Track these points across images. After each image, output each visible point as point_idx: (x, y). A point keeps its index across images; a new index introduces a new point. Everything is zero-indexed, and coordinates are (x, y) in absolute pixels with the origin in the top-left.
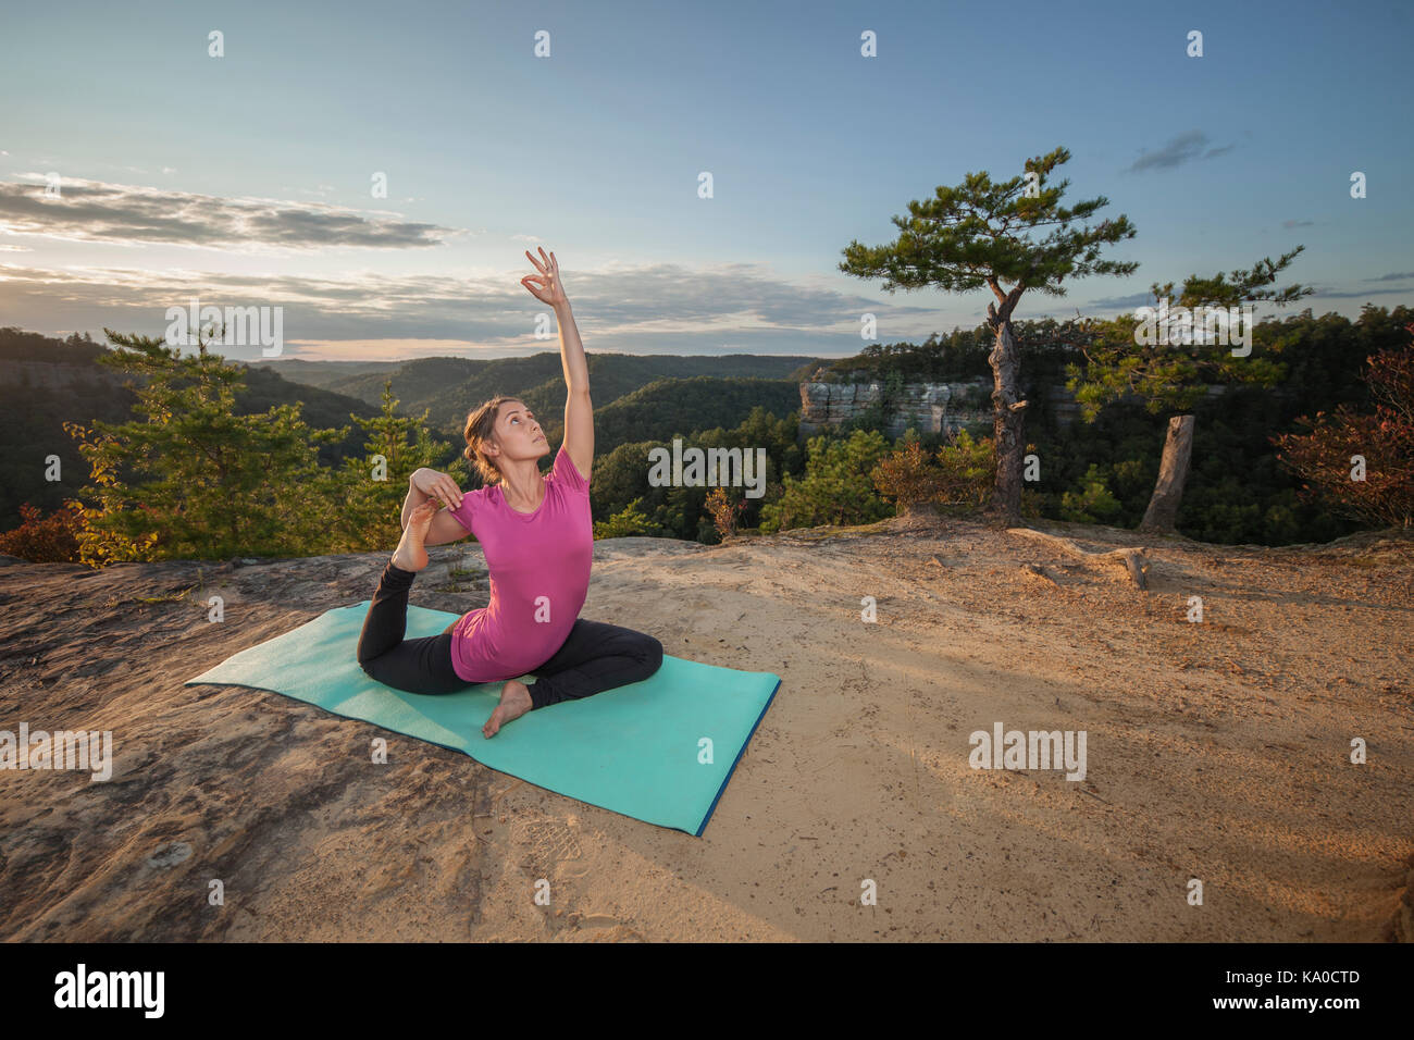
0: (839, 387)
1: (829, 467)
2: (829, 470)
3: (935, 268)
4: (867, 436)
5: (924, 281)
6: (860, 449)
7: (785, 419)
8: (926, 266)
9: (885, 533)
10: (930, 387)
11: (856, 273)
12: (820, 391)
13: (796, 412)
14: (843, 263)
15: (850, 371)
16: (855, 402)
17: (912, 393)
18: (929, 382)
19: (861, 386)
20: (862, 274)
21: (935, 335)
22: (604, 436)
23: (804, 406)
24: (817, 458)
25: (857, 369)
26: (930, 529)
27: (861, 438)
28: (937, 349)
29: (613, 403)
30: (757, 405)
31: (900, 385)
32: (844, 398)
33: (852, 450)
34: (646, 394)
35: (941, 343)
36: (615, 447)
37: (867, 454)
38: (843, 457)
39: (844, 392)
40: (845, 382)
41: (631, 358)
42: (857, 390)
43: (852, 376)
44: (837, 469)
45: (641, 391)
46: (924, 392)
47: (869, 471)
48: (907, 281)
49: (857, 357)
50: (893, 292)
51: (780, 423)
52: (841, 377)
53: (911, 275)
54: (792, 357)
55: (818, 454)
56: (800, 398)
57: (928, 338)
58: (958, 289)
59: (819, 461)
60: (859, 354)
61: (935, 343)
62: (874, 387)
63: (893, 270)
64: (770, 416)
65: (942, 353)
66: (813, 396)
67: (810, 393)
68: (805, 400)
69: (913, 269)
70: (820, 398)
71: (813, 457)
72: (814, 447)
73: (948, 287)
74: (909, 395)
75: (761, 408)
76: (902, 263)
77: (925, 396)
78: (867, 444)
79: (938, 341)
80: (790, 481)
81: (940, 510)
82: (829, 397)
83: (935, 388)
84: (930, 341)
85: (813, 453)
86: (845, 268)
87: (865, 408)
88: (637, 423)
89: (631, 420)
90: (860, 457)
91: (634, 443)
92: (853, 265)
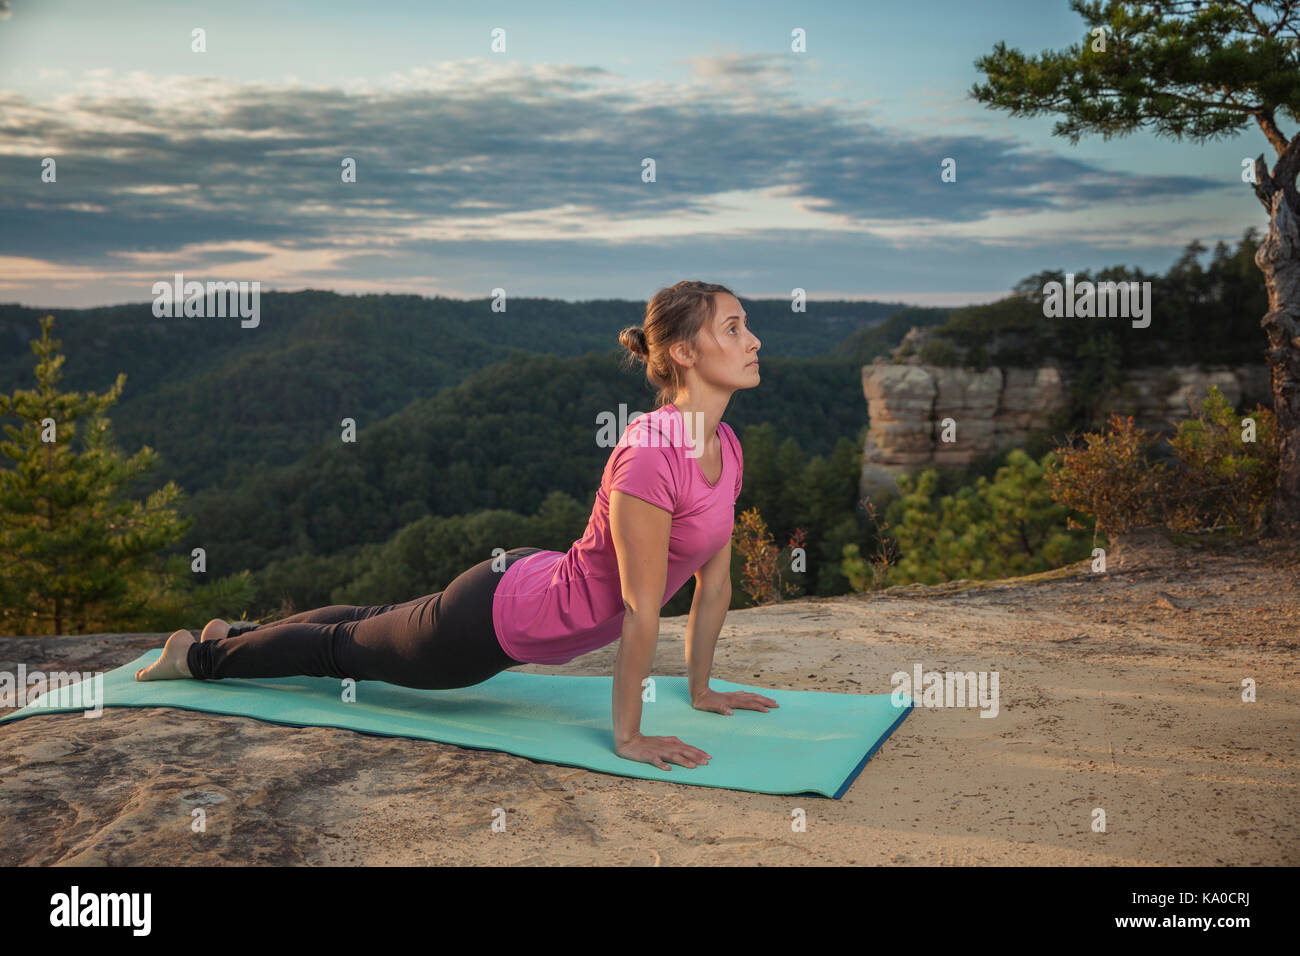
0: (960, 374)
1: (949, 534)
2: (947, 542)
3: (1152, 94)
4: (1032, 464)
5: (1131, 118)
6: (1018, 493)
7: (826, 453)
8: (1137, 91)
9: (1073, 578)
10: (1190, 377)
11: (1005, 103)
12: (913, 385)
13: (854, 439)
14: (981, 86)
15: (988, 337)
16: (1001, 412)
17: (1144, 390)
18: (1186, 362)
19: (1015, 375)
20: (1016, 106)
21: (1196, 248)
22: (369, 499)
23: (873, 423)
24: (920, 516)
25: (1005, 331)
26: (1157, 569)
27: (1021, 467)
28: (1201, 281)
29: (395, 417)
30: (757, 423)
31: (1114, 372)
32: (976, 403)
33: (1002, 495)
34: (478, 393)
35: (1214, 267)
36: (395, 526)
37: (1035, 506)
38: (980, 513)
39: (974, 387)
40: (977, 364)
41: (441, 306)
42: (1005, 382)
43: (992, 348)
44: (968, 539)
45: (465, 386)
46: (1174, 386)
47: (1040, 546)
48: (1100, 118)
49: (1003, 303)
50: (1075, 138)
51: (815, 464)
52: (964, 351)
53: (1108, 107)
54: (841, 304)
55: (923, 508)
56: (862, 403)
57: (1180, 255)
58: (1195, 133)
59: (924, 523)
60: (1006, 294)
61: (1197, 268)
62: (1048, 376)
63: (1076, 99)
64: (789, 446)
65: (1217, 293)
66: (897, 399)
67: (887, 392)
68: (876, 407)
69: (1112, 96)
70: (912, 404)
71: (910, 513)
72: (913, 491)
73: (1178, 129)
74: (1134, 395)
75: (765, 427)
76: (1093, 85)
77: (1177, 399)
78: (1035, 482)
79: (1205, 261)
80: (859, 565)
81: (1177, 541)
82: (935, 400)
83: (1203, 379)
84: (1185, 261)
85: (911, 506)
86: (983, 95)
87: (1027, 429)
88: (453, 468)
89: (440, 457)
90: (1019, 512)
91: (447, 515)
92: (1001, 89)
